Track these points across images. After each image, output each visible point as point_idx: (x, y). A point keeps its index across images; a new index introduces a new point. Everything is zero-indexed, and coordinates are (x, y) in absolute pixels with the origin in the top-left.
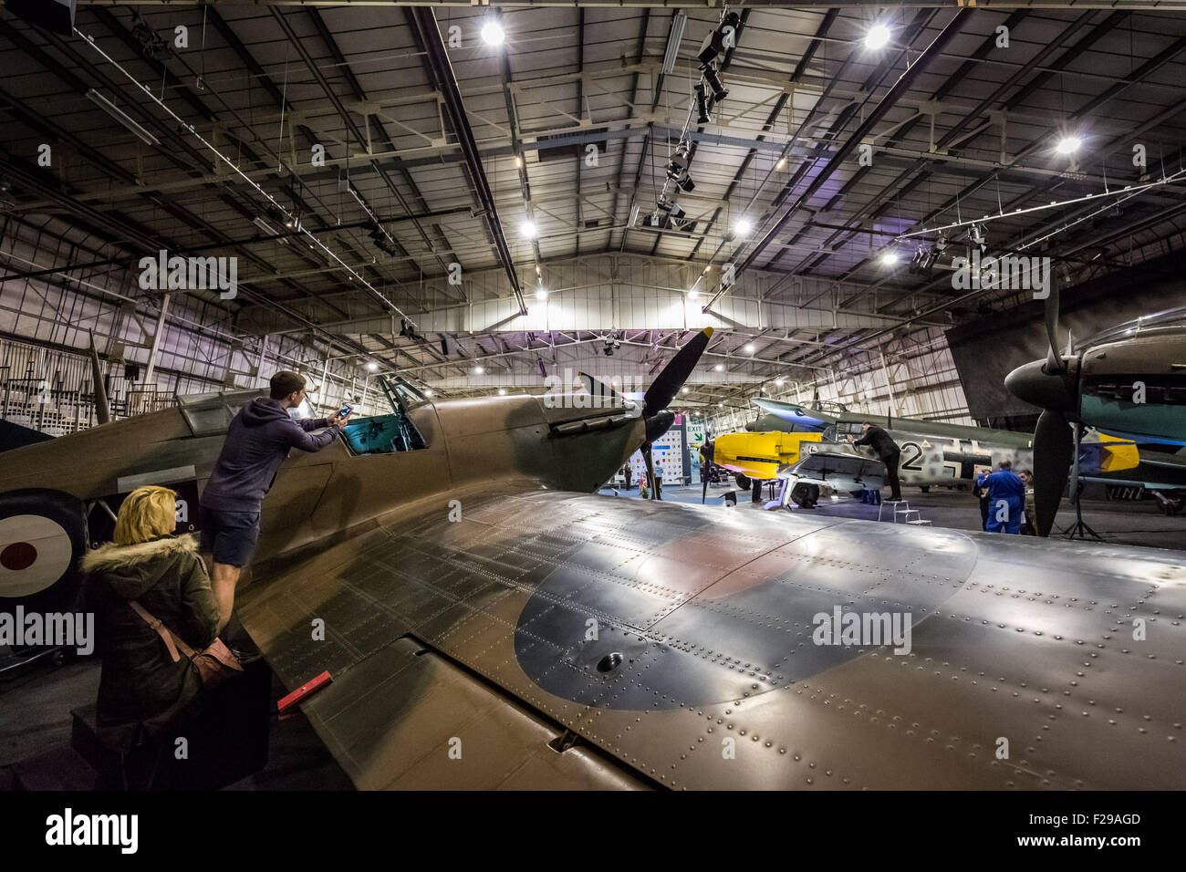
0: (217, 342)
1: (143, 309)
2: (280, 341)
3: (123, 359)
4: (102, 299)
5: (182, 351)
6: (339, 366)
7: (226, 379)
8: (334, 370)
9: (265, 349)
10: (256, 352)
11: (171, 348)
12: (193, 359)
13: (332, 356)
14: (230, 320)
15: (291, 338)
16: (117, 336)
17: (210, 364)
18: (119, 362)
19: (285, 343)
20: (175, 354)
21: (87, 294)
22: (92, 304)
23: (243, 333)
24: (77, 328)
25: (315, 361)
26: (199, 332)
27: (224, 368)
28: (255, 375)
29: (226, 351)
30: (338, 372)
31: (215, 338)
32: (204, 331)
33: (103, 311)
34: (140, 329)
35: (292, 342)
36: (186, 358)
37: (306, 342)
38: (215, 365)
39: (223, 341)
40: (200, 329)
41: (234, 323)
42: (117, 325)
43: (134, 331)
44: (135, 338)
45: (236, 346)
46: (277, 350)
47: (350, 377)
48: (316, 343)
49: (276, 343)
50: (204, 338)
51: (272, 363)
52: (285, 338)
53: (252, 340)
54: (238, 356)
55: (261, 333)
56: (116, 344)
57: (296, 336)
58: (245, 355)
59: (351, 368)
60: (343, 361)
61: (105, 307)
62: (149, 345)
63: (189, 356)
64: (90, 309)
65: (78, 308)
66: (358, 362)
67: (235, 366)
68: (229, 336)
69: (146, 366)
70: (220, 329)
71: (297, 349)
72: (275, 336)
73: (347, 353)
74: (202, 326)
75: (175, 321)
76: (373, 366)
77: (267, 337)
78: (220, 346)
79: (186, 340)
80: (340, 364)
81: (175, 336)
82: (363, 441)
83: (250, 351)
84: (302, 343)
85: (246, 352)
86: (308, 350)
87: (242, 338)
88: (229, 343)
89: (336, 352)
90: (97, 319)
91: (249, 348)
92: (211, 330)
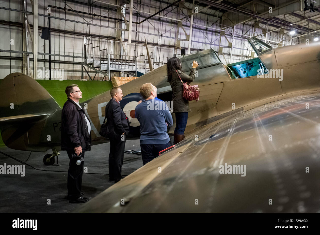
0: (214, 33)
1: (185, 24)
2: (242, 27)
3: (180, 47)
4: (171, 22)
5: (201, 40)
6: (275, 36)
7: (219, 51)
8: (271, 39)
9: (235, 33)
10: (231, 35)
11: (196, 39)
12: (205, 43)
13: (269, 30)
14: (219, 21)
15: (247, 25)
16: (178, 38)
17: (211, 44)
18: (179, 48)
19: (245, 28)
20: (198, 42)
21: (166, 21)
22: (168, 25)
23: (225, 27)
24: (165, 37)
25: (260, 35)
26: (207, 30)
27: (218, 45)
28: (231, 47)
29: (218, 37)
30: (274, 39)
31: (212, 31)
32: (209, 29)
33: (172, 27)
34: (185, 34)
35: (248, 27)
36: (203, 43)
37: (255, 26)
38: (214, 45)
39: (216, 32)
40: (207, 28)
41: (220, 23)
42: (177, 33)
43: (183, 34)
44: (184, 37)
45: (222, 34)
46: (241, 32)
47: (281, 41)
48: (261, 25)
49: (240, 29)
50: (208, 32)
51: (239, 39)
52: (245, 25)
53: (229, 29)
54: (223, 38)
55: (232, 25)
56: (178, 41)
57: (250, 23)
58: (226, 38)
59: (281, 36)
60: (276, 32)
61: (173, 26)
62: (188, 40)
63: (204, 42)
64: (168, 27)
65: (164, 28)
66: (285, 32)
67: (223, 44)
68: (219, 29)
69: (187, 49)
70: (215, 26)
71: (251, 30)
72: (240, 25)
73: (278, 27)
74: (208, 27)
75: (196, 27)
76: (293, 33)
77: (235, 27)
78: (215, 35)
79: (202, 35)
80: (275, 34)
81: (198, 34)
82: (245, 72)
83: (228, 35)
84: (253, 26)
85: (227, 36)
86: (257, 29)
87: (224, 29)
88: (219, 33)
89: (272, 28)
90: (170, 31)
91: (228, 33)
92: (211, 28)
